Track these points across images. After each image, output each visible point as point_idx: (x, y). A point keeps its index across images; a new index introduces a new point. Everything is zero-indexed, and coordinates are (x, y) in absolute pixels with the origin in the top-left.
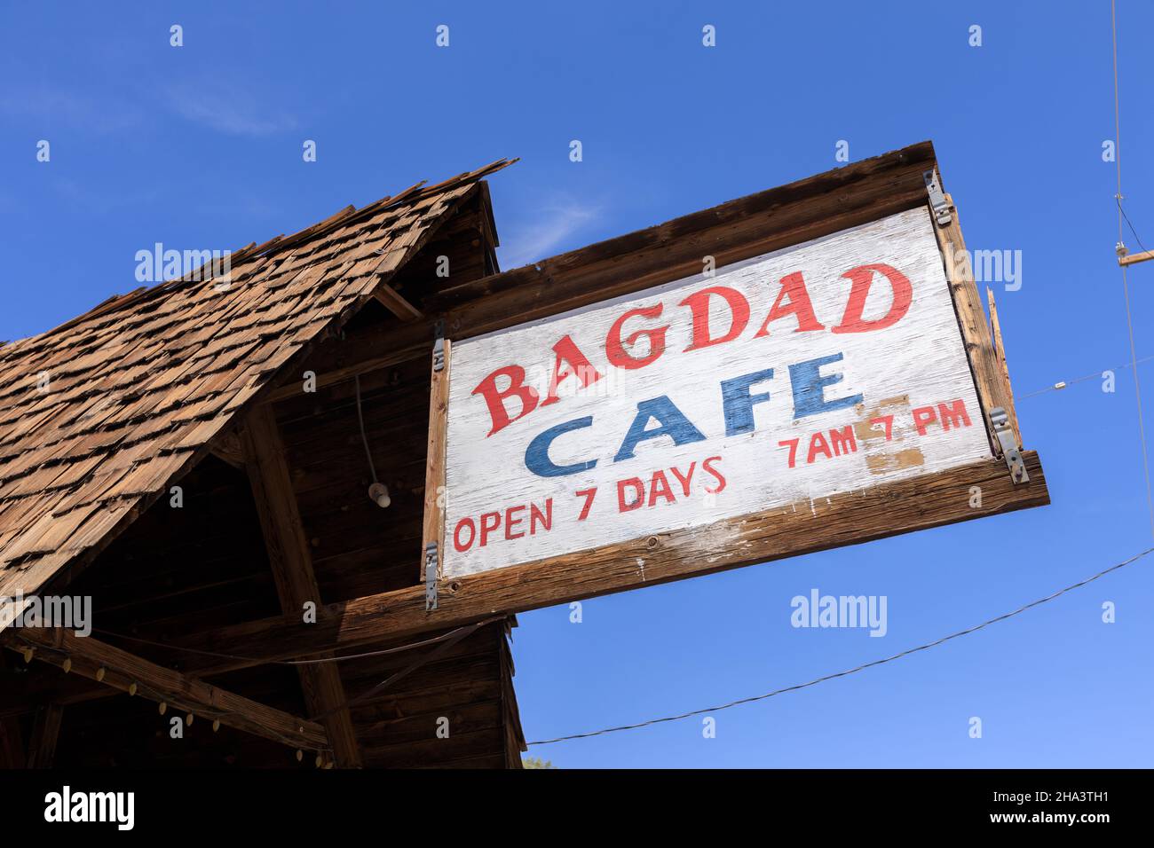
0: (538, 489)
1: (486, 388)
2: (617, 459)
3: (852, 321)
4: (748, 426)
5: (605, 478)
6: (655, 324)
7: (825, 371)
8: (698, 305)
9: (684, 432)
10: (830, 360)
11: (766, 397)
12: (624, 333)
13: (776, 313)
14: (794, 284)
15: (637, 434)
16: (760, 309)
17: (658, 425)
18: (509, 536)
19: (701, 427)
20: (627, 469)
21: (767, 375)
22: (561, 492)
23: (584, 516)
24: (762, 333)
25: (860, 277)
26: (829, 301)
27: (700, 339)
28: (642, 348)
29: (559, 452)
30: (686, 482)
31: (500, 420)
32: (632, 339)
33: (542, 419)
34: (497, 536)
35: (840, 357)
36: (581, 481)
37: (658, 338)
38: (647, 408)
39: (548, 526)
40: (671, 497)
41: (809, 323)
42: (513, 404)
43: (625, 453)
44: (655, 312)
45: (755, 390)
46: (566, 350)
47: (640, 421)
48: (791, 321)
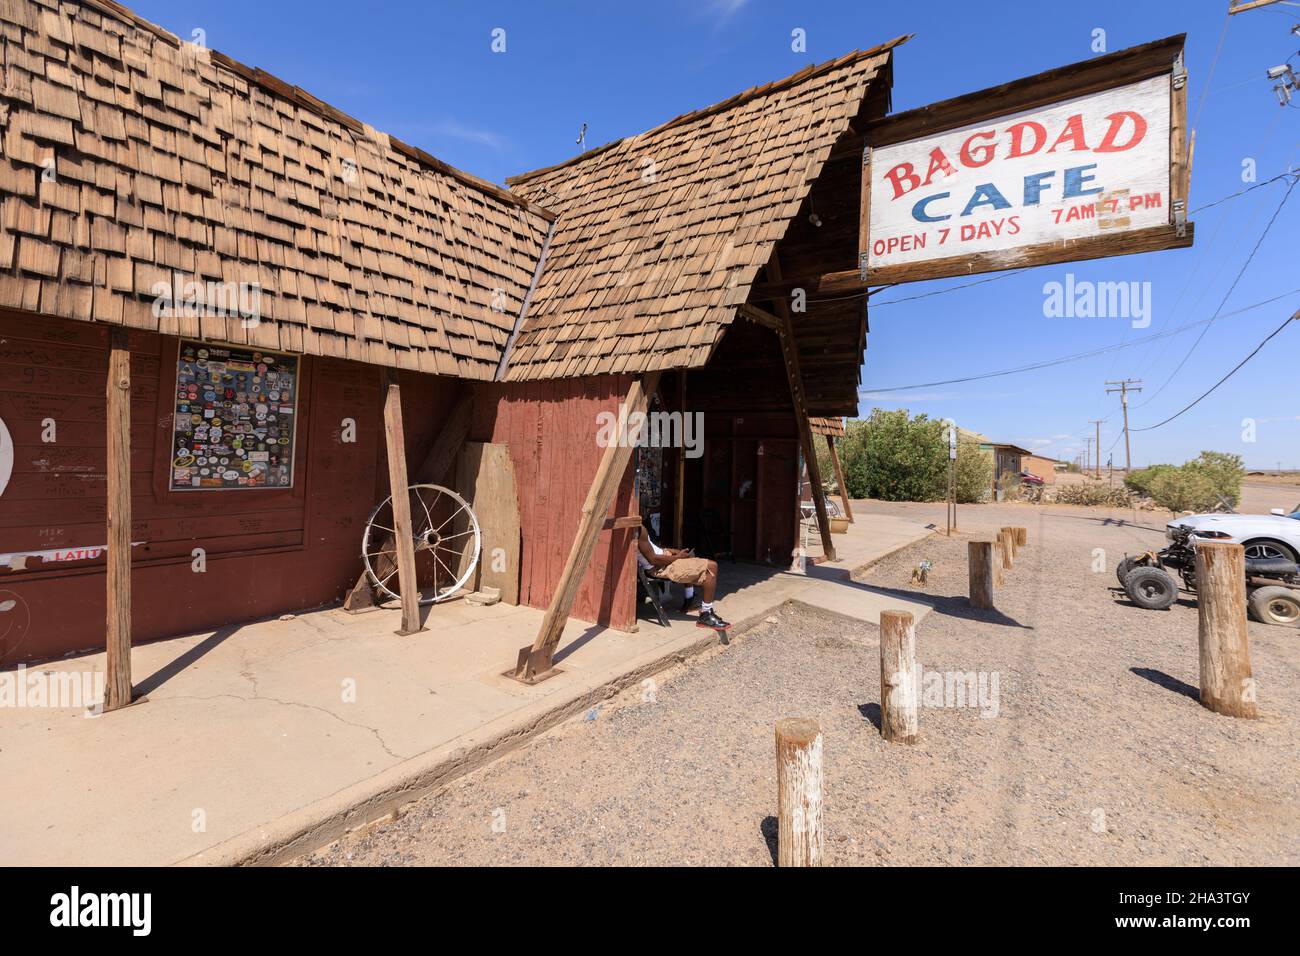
0: (918, 228)
1: (892, 174)
2: (962, 215)
3: (1106, 146)
4: (1036, 201)
5: (955, 224)
6: (990, 142)
7: (1084, 174)
8: (1017, 132)
9: (1000, 202)
10: (1088, 167)
11: (1049, 186)
12: (972, 147)
13: (1062, 139)
14: (1076, 122)
15: (974, 202)
16: (1052, 136)
17: (986, 198)
18: (902, 250)
19: (1010, 200)
20: (967, 220)
21: (1051, 174)
22: (932, 230)
23: (942, 242)
24: (1052, 150)
25: (1117, 119)
26: (1094, 134)
27: (1016, 152)
28: (981, 156)
29: (930, 210)
30: (998, 229)
31: (899, 192)
32: (975, 151)
33: (922, 192)
34: (896, 250)
35: (1095, 166)
36: (942, 225)
37: (990, 151)
38: (981, 189)
39: (923, 246)
40: (989, 235)
41: (1080, 146)
42: (906, 184)
43: (967, 212)
44: (990, 135)
45: (1043, 182)
46: (937, 155)
47: (977, 196)
48: (1071, 144)
